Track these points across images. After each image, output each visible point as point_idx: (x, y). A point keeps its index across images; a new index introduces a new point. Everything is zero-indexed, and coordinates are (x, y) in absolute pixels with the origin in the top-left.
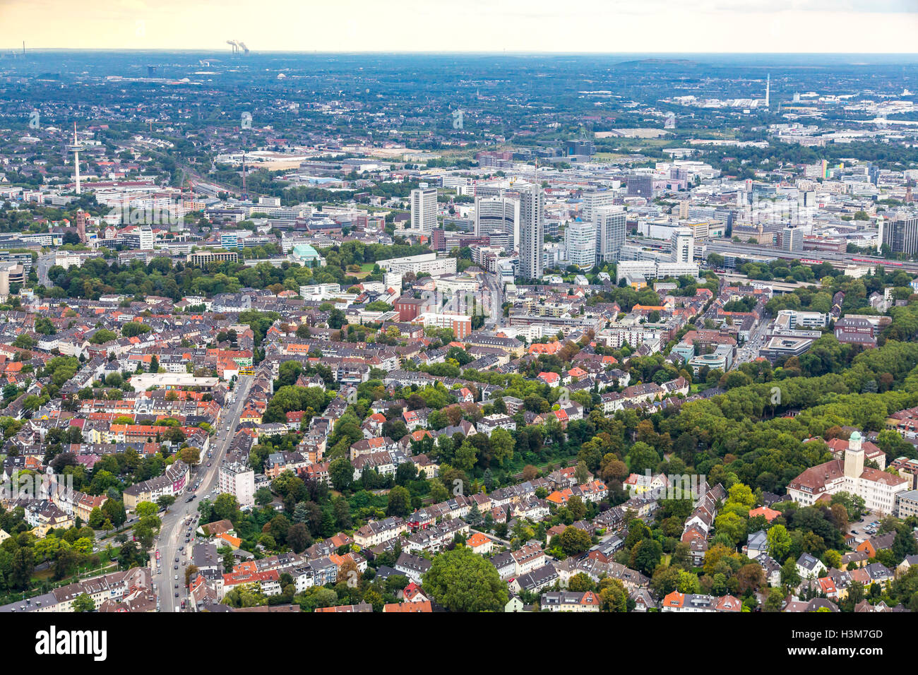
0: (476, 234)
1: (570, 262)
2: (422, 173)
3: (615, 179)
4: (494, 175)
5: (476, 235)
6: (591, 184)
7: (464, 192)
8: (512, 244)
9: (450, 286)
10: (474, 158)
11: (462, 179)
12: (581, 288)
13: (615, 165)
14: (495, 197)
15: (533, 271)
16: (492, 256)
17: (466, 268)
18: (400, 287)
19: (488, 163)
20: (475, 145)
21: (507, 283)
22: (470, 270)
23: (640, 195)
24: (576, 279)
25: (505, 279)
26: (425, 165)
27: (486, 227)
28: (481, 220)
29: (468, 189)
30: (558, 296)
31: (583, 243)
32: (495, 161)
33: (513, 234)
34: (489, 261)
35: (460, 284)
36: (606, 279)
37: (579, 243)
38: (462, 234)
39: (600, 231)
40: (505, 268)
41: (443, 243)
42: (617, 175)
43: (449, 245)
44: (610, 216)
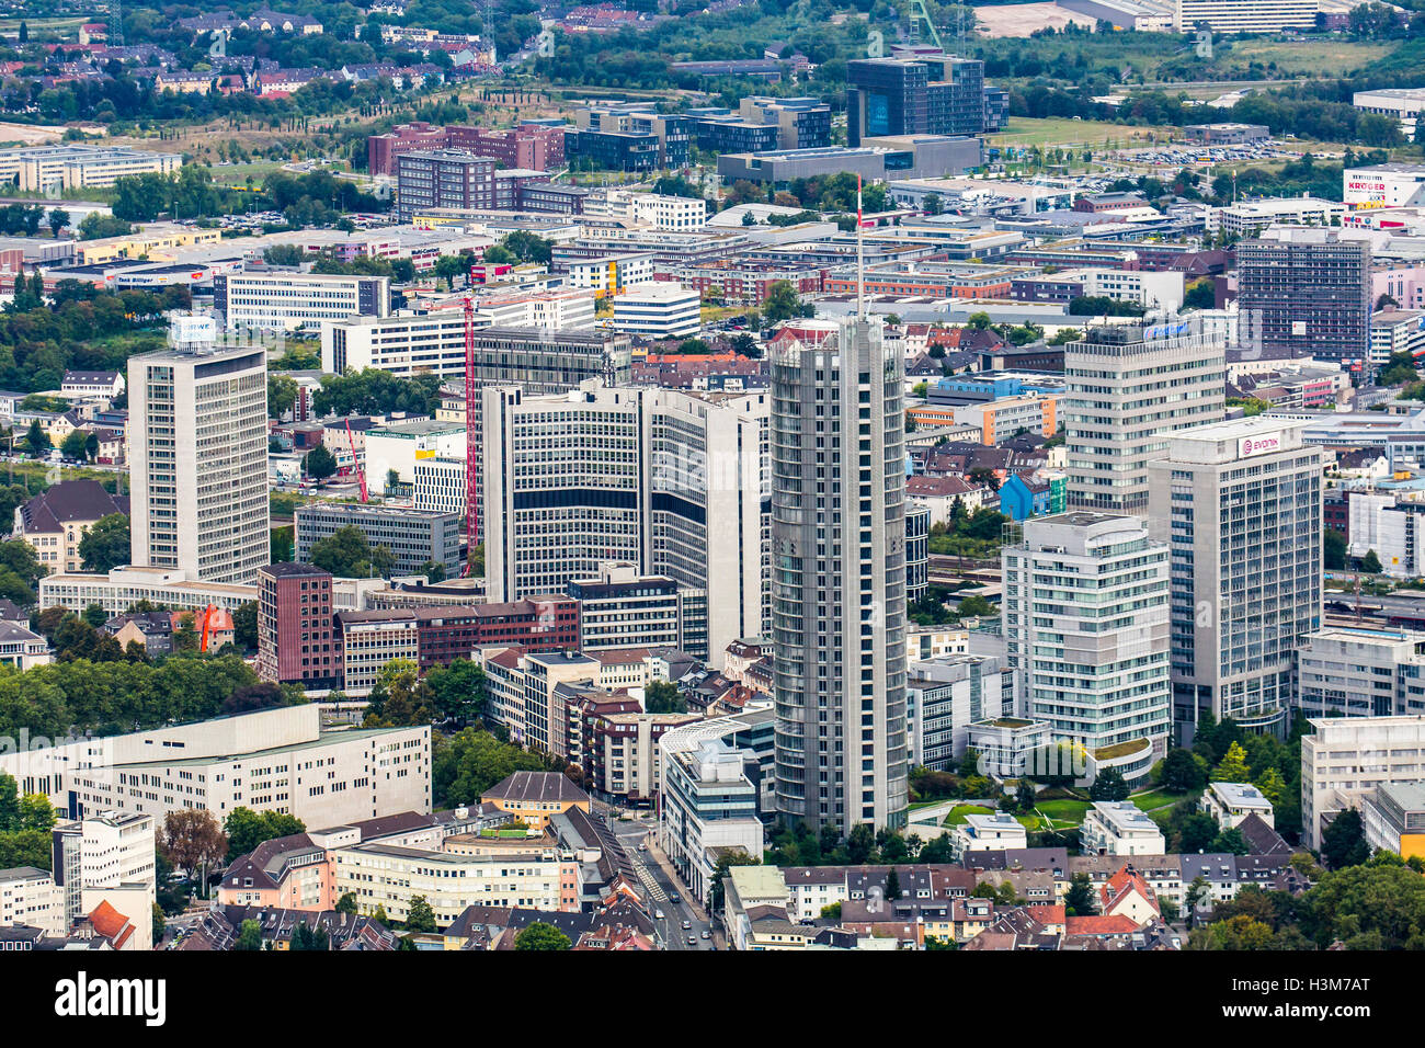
0: (495, 589)
2: (96, 251)
3: (1153, 262)
4: (494, 256)
5: (495, 596)
6: (1027, 292)
7: (361, 358)
8: (697, 639)
9: (423, 886)
10: (360, 162)
11: (331, 283)
12: (1132, 870)
13: (1123, 186)
14: (591, 384)
15: (855, 789)
16: (614, 708)
17: (491, 780)
18: (149, 897)
19: (441, 189)
20: (343, 92)
21: (728, 859)
22: (518, 794)
23: (1307, 345)
24: (1090, 823)
25: (716, 835)
26: (106, 212)
27: (548, 548)
28: (521, 511)
29: (380, 336)
30: (1019, 924)
31: (1105, 626)
32: (480, 178)
33: (704, 585)
34: (600, 735)
35: (471, 869)
36: (1253, 816)
37: (1085, 627)
38: (419, 588)
39: (1189, 556)
40: (706, 773)
41: (328, 642)
42: (1149, 242)
43: (359, 652)
44: (1238, 473)
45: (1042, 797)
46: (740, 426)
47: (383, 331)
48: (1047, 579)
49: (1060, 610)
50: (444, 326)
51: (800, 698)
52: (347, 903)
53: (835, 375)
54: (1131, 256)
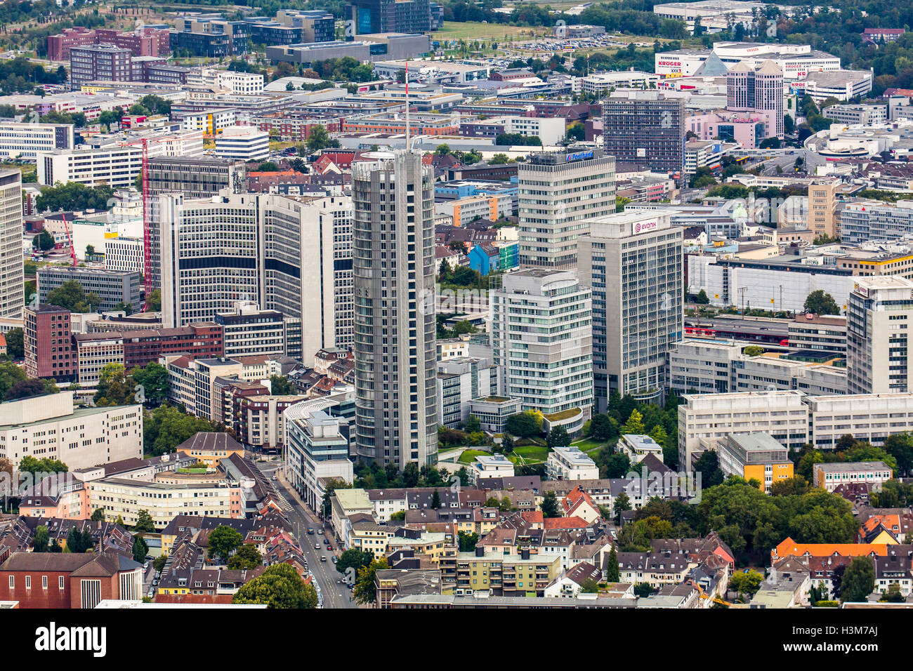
0: (168, 318)
1: (515, 406)
3: (544, 112)
4: (135, 111)
5: (168, 324)
6: (469, 131)
7: (63, 175)
8: (295, 349)
9: (145, 504)
10: (42, 52)
11: (36, 128)
12: (581, 489)
13: (518, 64)
14: (223, 192)
15: (406, 440)
16: (253, 392)
17: (181, 438)
20: (26, 8)
21: (333, 485)
22: (199, 446)
23: (646, 163)
24: (552, 460)
25: (324, 470)
27: (201, 293)
28: (184, 270)
29: (73, 162)
30: (517, 523)
31: (554, 339)
32: (122, 62)
33: (299, 316)
34: (245, 410)
35: (175, 493)
36: (650, 455)
37: (541, 339)
38: (120, 319)
39: (603, 295)
40: (317, 432)
41: (68, 353)
42: (540, 99)
43: (87, 359)
44: (632, 244)
45: (518, 445)
46: (321, 217)
47: (76, 158)
48: (517, 310)
49: (526, 329)
50: (113, 155)
51: (372, 386)
52: (98, 515)
53: (392, 186)
54: (531, 108)
